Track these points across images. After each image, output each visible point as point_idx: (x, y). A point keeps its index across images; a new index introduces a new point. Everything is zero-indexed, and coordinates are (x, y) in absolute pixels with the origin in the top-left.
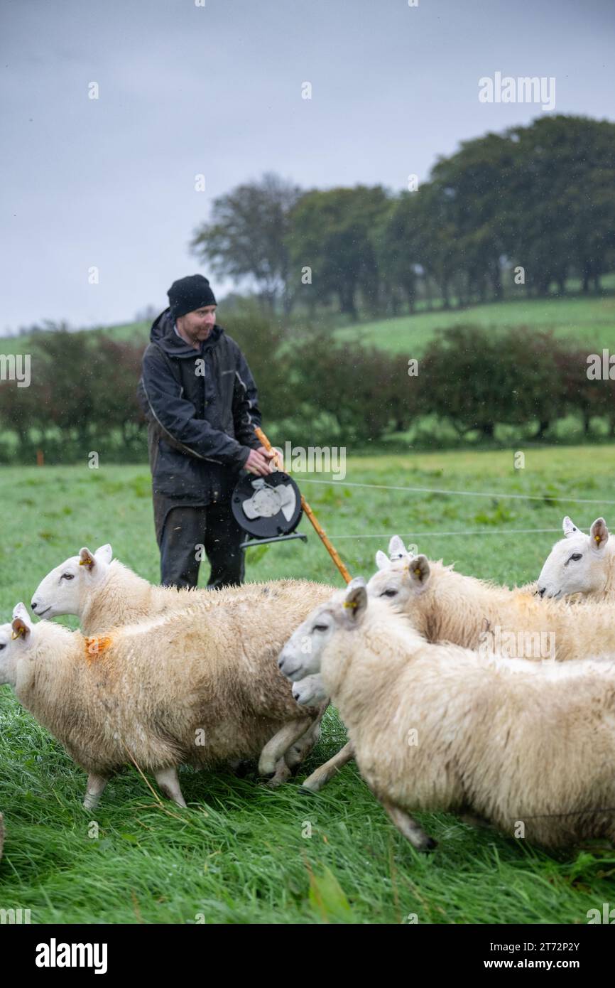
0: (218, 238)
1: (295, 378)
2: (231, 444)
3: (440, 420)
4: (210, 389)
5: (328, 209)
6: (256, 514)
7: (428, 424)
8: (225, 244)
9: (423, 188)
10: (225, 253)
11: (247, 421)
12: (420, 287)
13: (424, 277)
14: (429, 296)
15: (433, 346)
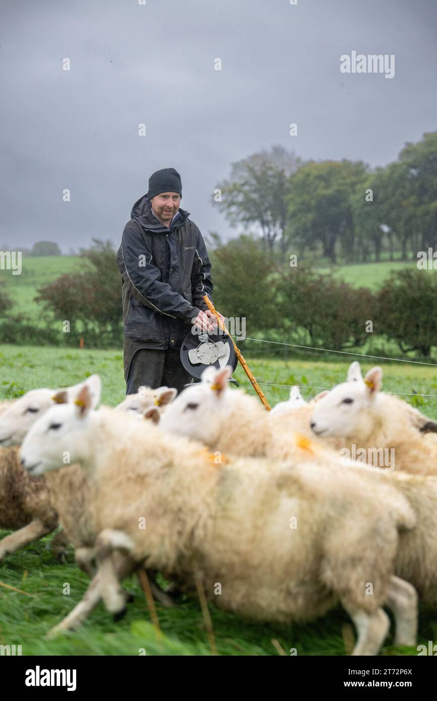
0: (235, 193)
1: (280, 299)
2: (185, 304)
3: (388, 340)
4: (175, 259)
5: (320, 178)
6: (198, 361)
7: (380, 342)
8: (240, 198)
9: (394, 167)
10: (240, 204)
11: (201, 289)
12: (385, 242)
13: (389, 235)
14: (391, 250)
15: (388, 284)
